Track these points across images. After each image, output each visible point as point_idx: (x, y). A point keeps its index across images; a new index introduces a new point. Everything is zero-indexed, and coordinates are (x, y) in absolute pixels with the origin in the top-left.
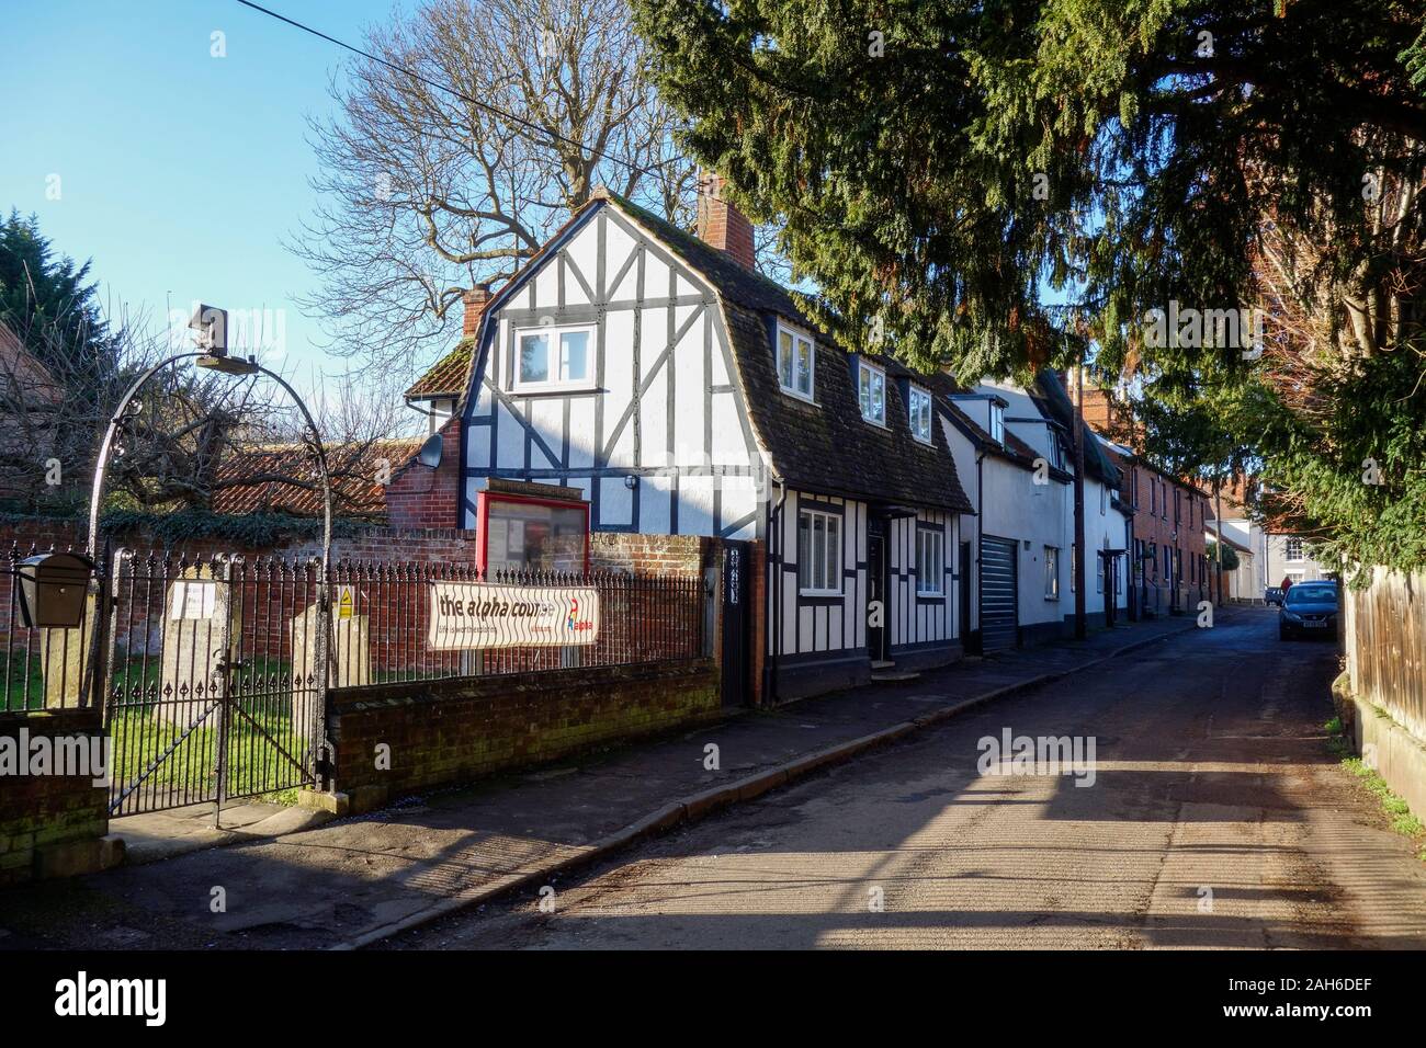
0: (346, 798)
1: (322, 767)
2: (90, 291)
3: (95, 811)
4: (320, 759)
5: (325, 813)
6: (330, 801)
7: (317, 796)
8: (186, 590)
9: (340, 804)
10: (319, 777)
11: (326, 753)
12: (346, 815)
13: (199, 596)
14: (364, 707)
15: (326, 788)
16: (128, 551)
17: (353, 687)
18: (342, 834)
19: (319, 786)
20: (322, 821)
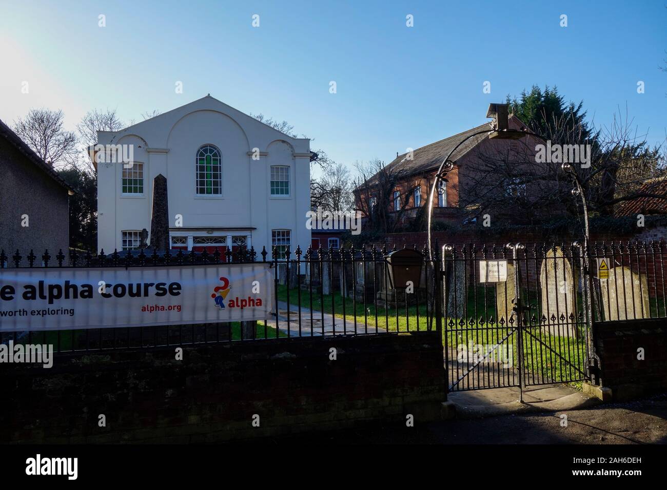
0: (609, 391)
1: (593, 370)
2: (582, 117)
3: (437, 388)
4: (593, 365)
5: (595, 399)
6: (599, 392)
7: (592, 388)
8: (487, 265)
9: (604, 394)
10: (593, 376)
11: (596, 362)
12: (607, 403)
13: (496, 269)
14: (621, 334)
15: (597, 384)
16: (448, 245)
17: (614, 321)
18: (598, 415)
19: (594, 381)
20: (591, 404)
